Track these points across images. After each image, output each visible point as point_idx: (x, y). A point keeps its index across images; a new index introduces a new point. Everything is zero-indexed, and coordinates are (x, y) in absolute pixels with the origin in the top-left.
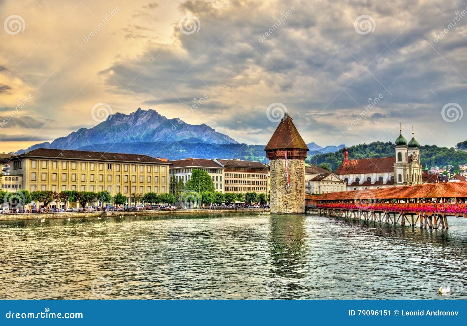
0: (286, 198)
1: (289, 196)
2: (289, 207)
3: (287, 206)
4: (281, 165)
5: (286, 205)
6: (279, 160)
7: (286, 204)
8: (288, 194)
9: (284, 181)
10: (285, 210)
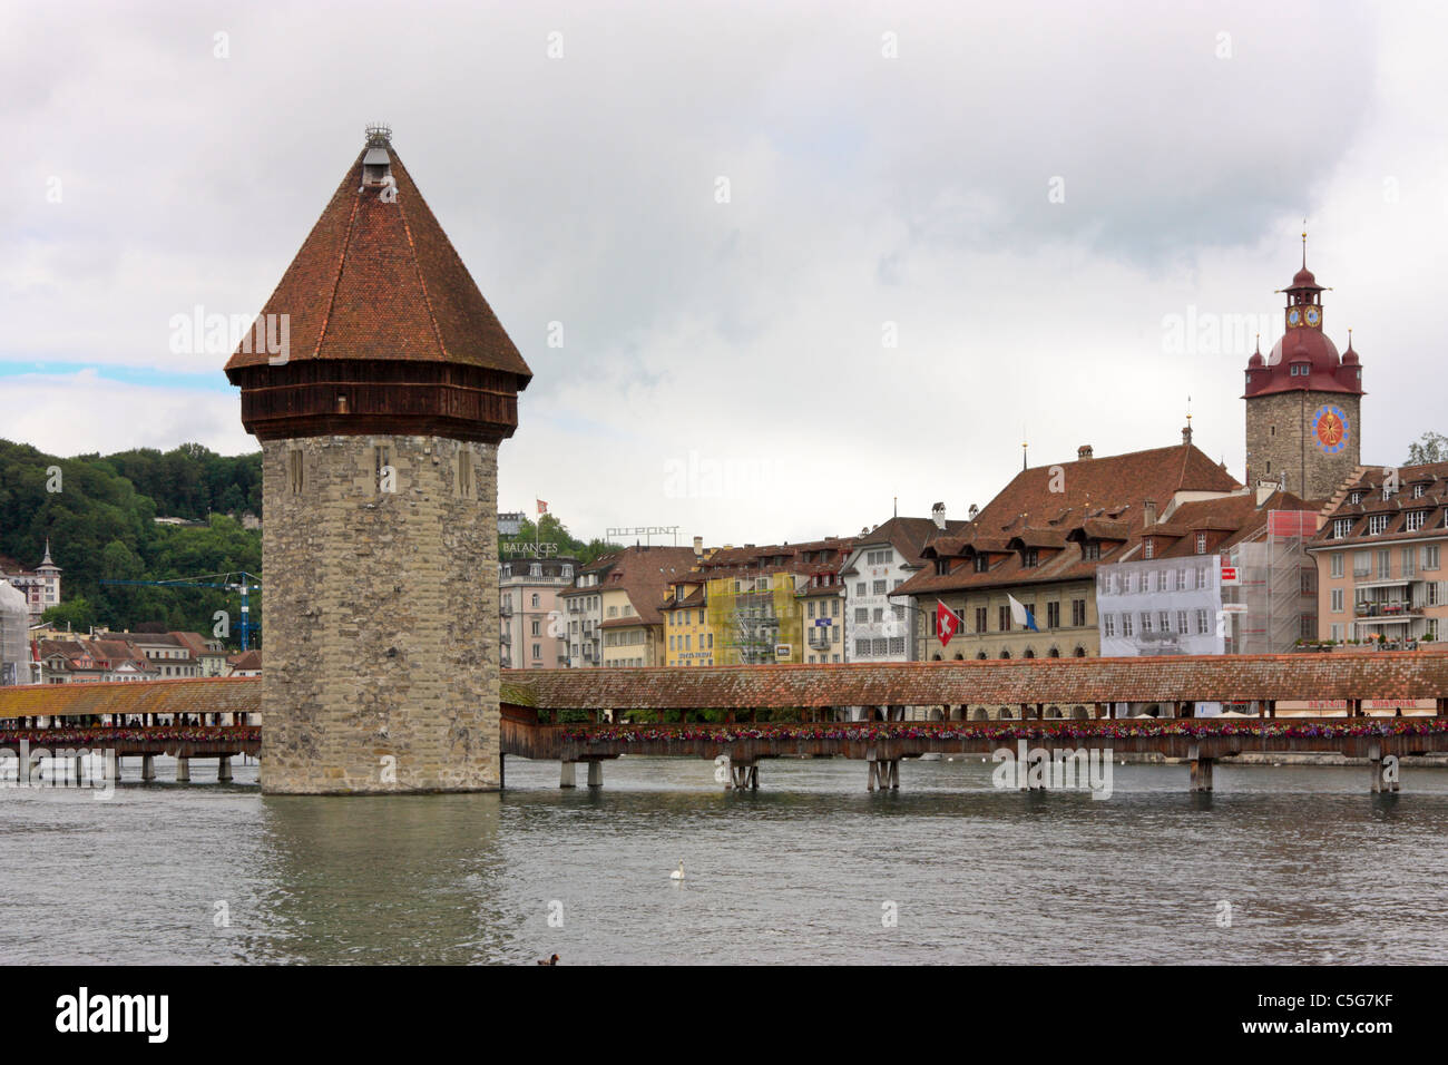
0: (465, 692)
1: (477, 680)
2: (479, 754)
3: (467, 747)
4: (442, 473)
5: (462, 741)
6: (435, 439)
7: (463, 733)
8: (472, 668)
9: (458, 585)
10: (462, 768)
